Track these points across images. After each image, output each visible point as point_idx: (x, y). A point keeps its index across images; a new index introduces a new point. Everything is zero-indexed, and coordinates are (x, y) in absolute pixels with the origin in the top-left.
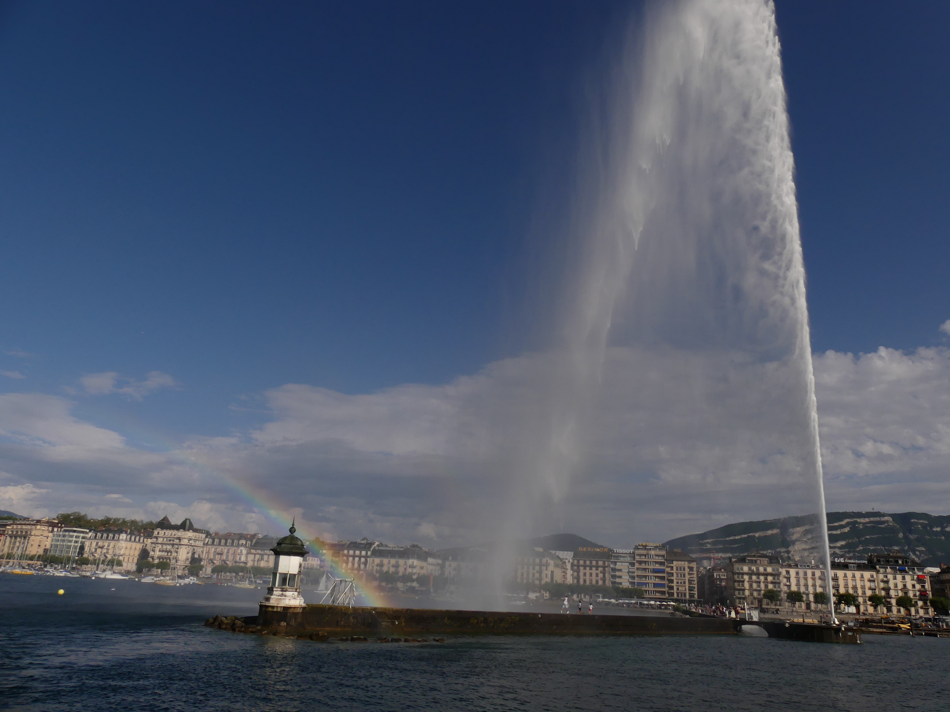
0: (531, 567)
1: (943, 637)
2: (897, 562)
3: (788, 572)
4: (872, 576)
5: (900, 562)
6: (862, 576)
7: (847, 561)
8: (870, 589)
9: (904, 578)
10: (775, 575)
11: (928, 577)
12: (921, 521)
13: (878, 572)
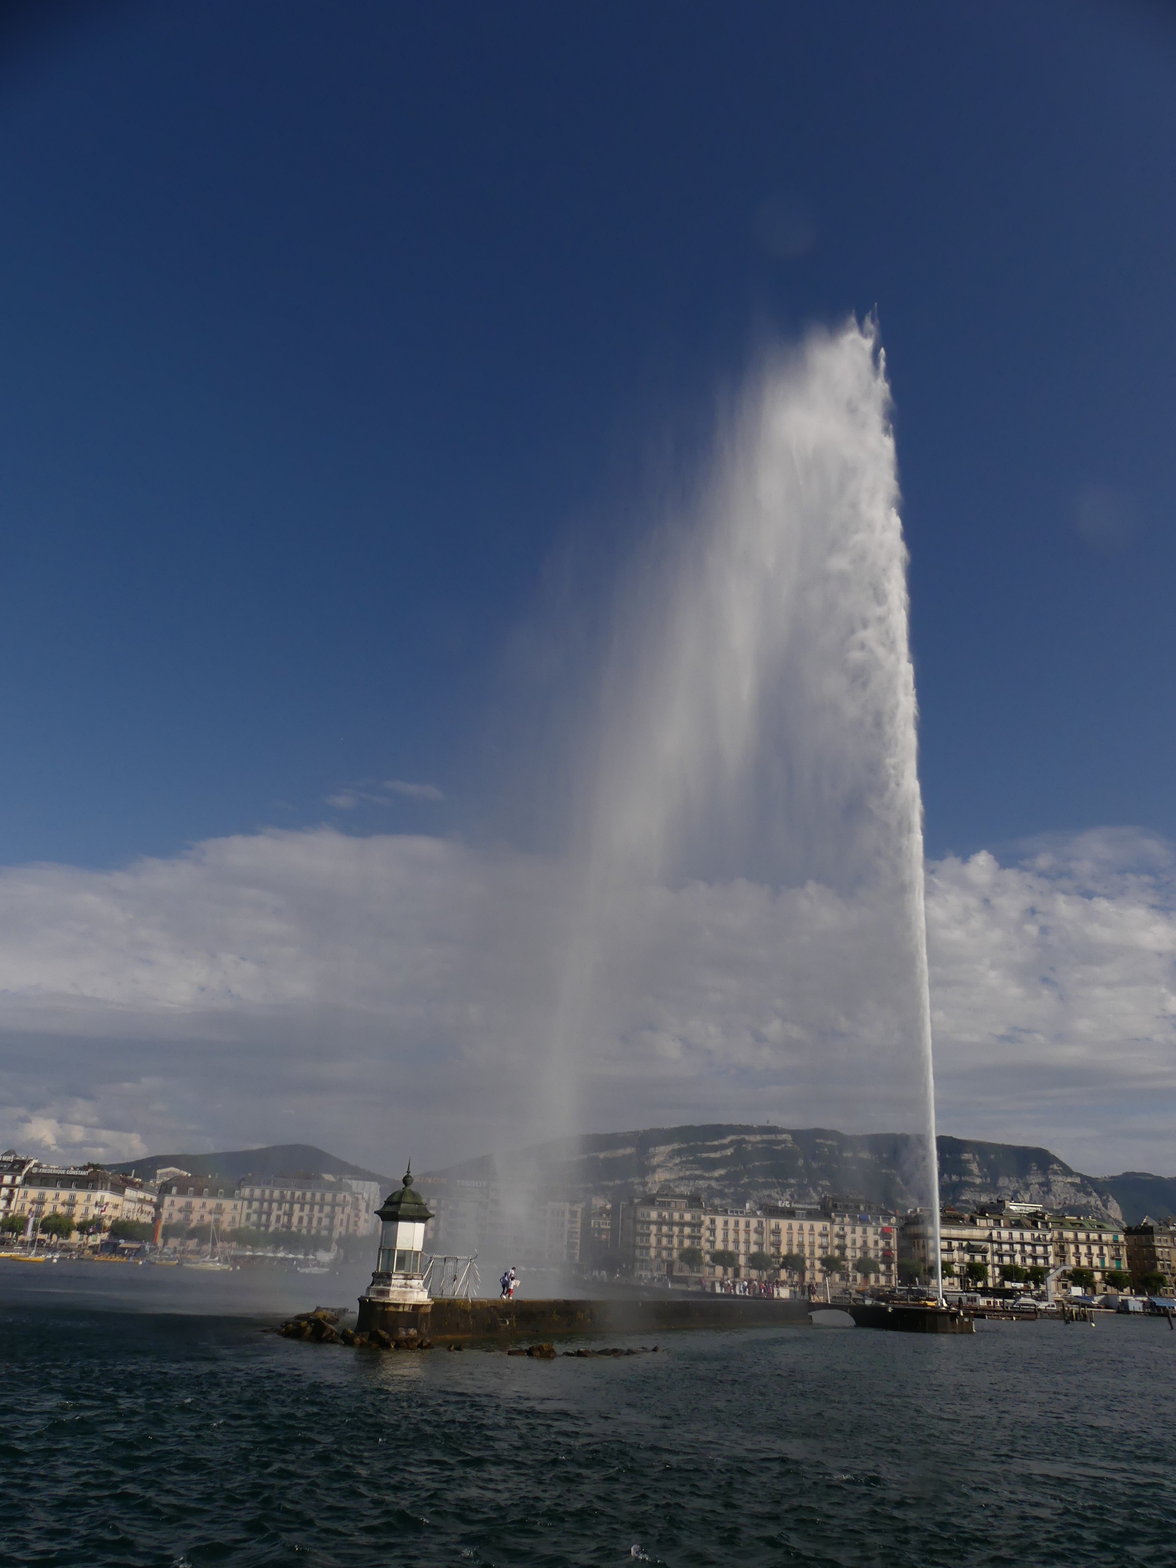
0: (316, 1208)
1: (992, 1319)
2: (858, 1207)
3: (713, 1221)
4: (825, 1228)
5: (862, 1208)
6: (812, 1229)
7: (793, 1205)
8: (821, 1247)
9: (865, 1232)
10: (696, 1225)
11: (895, 1230)
12: (829, 1142)
13: (833, 1222)
